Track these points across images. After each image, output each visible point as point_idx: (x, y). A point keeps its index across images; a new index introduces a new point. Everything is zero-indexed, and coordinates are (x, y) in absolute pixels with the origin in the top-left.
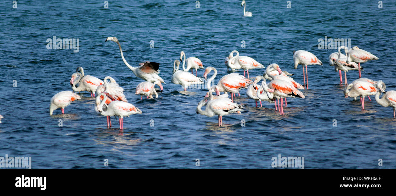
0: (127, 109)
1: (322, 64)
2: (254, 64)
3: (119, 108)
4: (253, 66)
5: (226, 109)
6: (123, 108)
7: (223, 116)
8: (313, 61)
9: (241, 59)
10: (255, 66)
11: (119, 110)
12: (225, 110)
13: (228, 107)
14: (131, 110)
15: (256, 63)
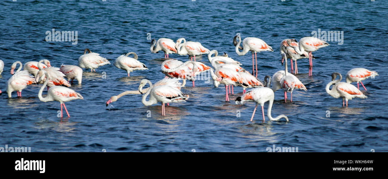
0: (66, 95)
1: (272, 50)
2: (201, 49)
3: (58, 94)
4: (200, 52)
5: (169, 97)
6: (62, 94)
7: (165, 104)
8: (263, 48)
9: (188, 45)
10: (203, 52)
11: (58, 96)
12: (167, 97)
13: (171, 94)
14: (70, 96)
15: (203, 48)
